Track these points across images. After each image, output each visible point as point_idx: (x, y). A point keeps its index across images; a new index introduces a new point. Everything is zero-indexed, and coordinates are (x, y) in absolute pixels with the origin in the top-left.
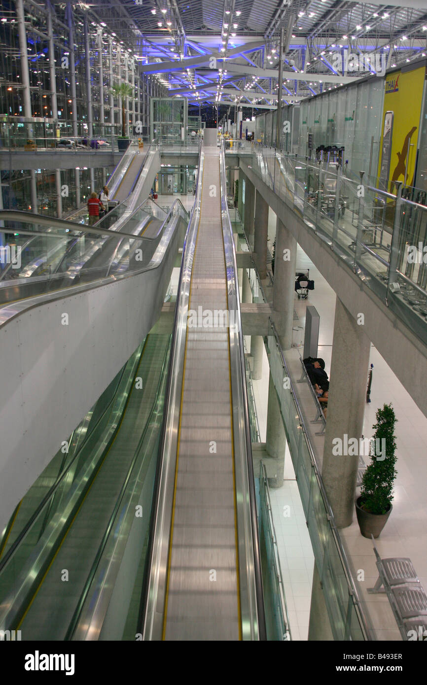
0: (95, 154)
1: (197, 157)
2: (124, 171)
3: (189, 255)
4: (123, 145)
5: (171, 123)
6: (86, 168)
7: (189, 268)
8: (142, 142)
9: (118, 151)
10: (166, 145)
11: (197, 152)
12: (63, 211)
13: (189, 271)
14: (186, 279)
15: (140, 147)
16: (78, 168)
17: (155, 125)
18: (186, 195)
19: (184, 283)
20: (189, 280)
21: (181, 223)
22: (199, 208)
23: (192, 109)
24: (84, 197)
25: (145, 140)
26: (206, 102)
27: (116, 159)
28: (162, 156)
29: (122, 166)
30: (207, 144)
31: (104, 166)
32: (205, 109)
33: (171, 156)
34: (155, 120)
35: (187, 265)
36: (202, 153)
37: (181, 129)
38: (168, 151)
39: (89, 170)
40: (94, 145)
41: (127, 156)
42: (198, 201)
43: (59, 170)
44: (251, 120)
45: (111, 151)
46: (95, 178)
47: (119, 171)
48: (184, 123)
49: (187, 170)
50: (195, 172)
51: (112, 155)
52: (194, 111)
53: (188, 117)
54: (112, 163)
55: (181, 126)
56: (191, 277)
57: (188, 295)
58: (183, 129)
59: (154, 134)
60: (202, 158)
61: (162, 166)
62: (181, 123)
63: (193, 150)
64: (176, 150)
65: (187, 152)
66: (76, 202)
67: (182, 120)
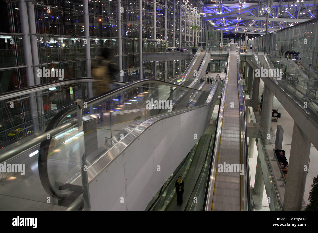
0: (182, 55)
1: (227, 56)
2: (194, 62)
3: (223, 99)
4: (194, 51)
5: (215, 41)
6: (178, 61)
7: (223, 105)
8: (202, 49)
9: (192, 53)
10: (213, 51)
11: (227, 54)
12: (167, 78)
13: (223, 107)
14: (222, 110)
15: (202, 52)
16: (175, 61)
17: (208, 42)
18: (221, 73)
19: (220, 112)
20: (223, 111)
21: (219, 85)
22: (228, 79)
23: (225, 35)
24: (176, 73)
25: (204, 48)
26: (231, 32)
27: (191, 57)
28: (211, 55)
29: (194, 60)
30: (231, 50)
31: (185, 60)
32: (230, 35)
33: (215, 56)
34: (208, 40)
35: (222, 104)
36: (229, 54)
37: (219, 44)
38: (213, 53)
39: (179, 61)
40: (182, 51)
41: (196, 56)
42: (227, 75)
43: (166, 61)
44: (251, 39)
45: (189, 53)
46: (181, 65)
47: (193, 62)
48: (221, 41)
49: (222, 62)
50: (226, 63)
51: (189, 55)
52: (225, 36)
53: (223, 38)
54: (189, 59)
55: (220, 43)
56: (224, 109)
57: (222, 117)
58: (221, 44)
59: (208, 46)
60: (229, 57)
61: (211, 60)
62: (220, 41)
63: (225, 53)
64: (217, 53)
65: (222, 54)
66: (173, 75)
67: (220, 40)
